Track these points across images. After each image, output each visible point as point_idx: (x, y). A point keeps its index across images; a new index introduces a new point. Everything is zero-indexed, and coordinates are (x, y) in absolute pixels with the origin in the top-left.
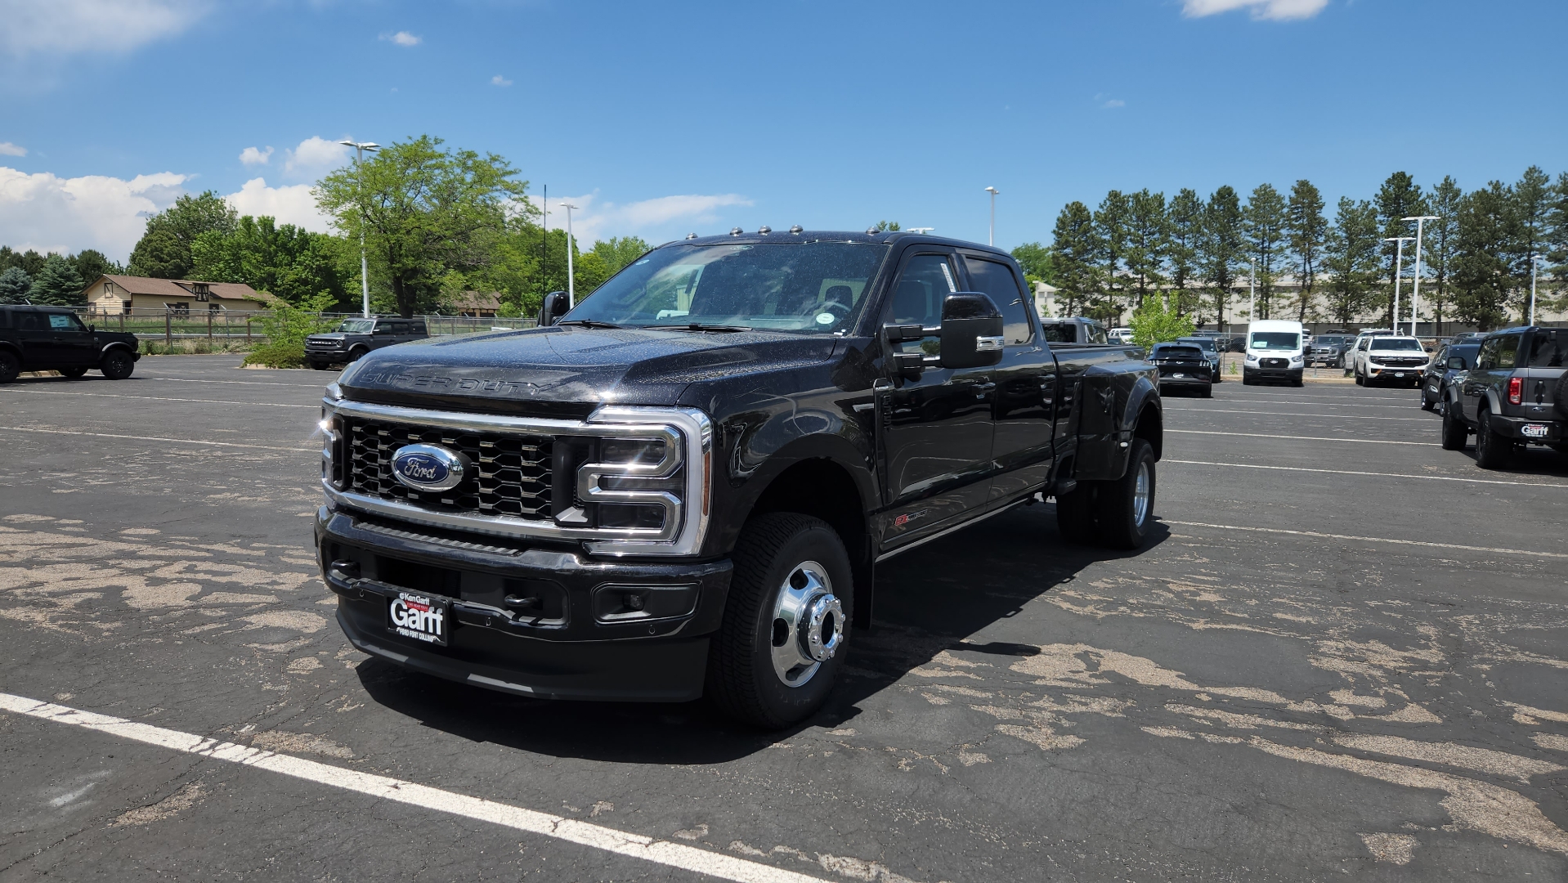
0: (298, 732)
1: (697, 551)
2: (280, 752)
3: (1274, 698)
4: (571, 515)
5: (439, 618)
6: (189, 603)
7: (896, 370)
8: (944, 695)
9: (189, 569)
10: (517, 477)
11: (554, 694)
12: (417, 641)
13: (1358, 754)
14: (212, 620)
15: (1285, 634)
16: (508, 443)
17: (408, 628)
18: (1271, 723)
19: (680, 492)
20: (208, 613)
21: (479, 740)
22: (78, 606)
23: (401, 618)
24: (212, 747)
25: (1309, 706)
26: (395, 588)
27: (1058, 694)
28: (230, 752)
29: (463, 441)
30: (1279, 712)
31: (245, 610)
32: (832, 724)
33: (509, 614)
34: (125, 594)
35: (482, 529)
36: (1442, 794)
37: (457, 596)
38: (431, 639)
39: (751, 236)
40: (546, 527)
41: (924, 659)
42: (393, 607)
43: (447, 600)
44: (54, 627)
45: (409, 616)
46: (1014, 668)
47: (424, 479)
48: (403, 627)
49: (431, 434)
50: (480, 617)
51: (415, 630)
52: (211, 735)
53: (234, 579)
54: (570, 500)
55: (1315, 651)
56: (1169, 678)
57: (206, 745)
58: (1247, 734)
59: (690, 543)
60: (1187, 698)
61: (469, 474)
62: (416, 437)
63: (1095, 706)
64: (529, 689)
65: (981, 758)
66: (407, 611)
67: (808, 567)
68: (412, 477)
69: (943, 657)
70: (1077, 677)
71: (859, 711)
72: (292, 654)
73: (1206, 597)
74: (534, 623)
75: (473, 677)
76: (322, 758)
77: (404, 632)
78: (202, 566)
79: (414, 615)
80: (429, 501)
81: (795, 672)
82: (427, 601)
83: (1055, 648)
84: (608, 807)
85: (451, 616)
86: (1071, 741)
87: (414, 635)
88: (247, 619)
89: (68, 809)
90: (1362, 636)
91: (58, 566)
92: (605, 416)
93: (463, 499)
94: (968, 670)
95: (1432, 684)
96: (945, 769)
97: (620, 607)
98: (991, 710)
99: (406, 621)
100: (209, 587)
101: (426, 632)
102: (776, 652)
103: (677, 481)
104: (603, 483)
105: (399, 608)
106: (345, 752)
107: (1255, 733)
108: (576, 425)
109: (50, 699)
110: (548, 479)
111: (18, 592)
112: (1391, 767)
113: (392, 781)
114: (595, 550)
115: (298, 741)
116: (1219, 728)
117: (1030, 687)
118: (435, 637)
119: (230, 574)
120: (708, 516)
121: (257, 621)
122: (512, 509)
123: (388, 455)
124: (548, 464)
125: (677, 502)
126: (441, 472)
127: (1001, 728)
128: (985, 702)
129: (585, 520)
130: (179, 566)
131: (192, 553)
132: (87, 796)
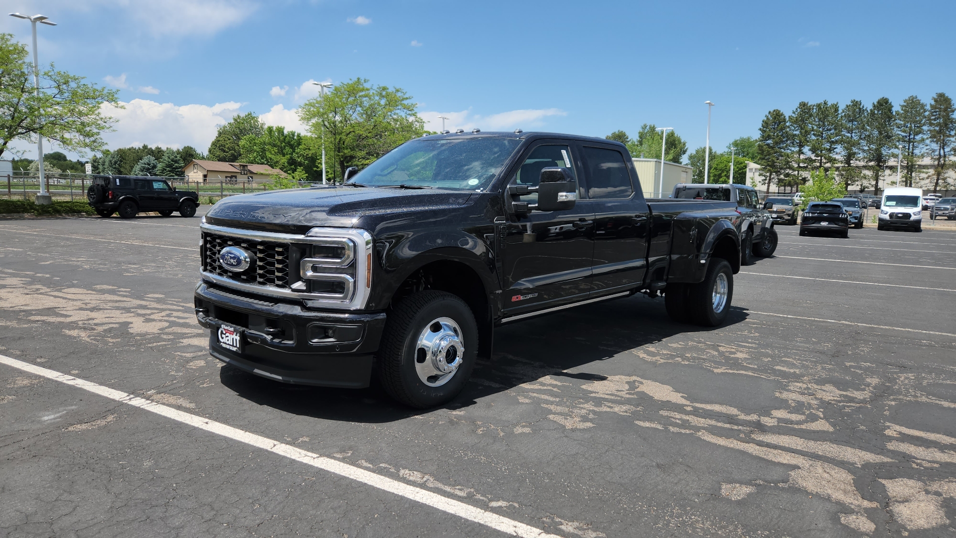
0: (174, 395)
1: (363, 308)
2: (161, 404)
3: (733, 411)
4: (299, 285)
5: (238, 338)
6: (159, 332)
7: (513, 212)
8: (531, 398)
9: (168, 316)
10: (273, 264)
11: (292, 380)
12: (229, 350)
13: (760, 444)
14: (165, 340)
15: (772, 378)
16: (270, 246)
17: (226, 343)
18: (719, 424)
19: (354, 275)
20: (165, 337)
21: (261, 404)
22: (105, 331)
23: (222, 338)
24: (130, 399)
25: (754, 417)
26: (220, 322)
27: (599, 401)
28: (138, 402)
29: (251, 245)
30: (731, 419)
31: (184, 336)
32: (454, 408)
33: (269, 338)
34: (131, 326)
35: (260, 292)
36: (796, 467)
37: (247, 327)
38: (234, 349)
39: (467, 134)
40: (286, 292)
41: (532, 378)
42: (220, 332)
43: (242, 329)
44: (88, 340)
45: (226, 337)
46: (584, 387)
47: (232, 265)
48: (224, 343)
49: (237, 242)
50: (255, 338)
51: (228, 344)
52: (133, 393)
53: (187, 321)
54: (299, 278)
55: (784, 388)
56: (677, 398)
57: (128, 398)
58: (698, 429)
59: (359, 303)
60: (679, 408)
61: (253, 262)
62: (229, 243)
63: (617, 409)
64: (280, 378)
65: (527, 430)
66: (225, 334)
67: (444, 321)
68: (227, 264)
69: (547, 379)
70: (619, 393)
71: (475, 403)
72: (194, 358)
73: (739, 355)
74: (280, 342)
75: (256, 371)
76: (179, 408)
77: (224, 345)
78: (175, 314)
79: (228, 336)
80: (236, 276)
81: (433, 378)
82: (232, 329)
83: (617, 378)
84: (307, 439)
85: (244, 337)
86: (589, 425)
87: (228, 347)
88: (181, 340)
89: (49, 422)
90: (821, 382)
91: (106, 311)
92: (316, 233)
93: (249, 275)
94: (555, 386)
95: (847, 410)
96: (502, 434)
97: (324, 335)
98: (552, 407)
99: (225, 340)
100: (173, 324)
101: (233, 346)
102: (418, 366)
103: (352, 268)
104: (315, 269)
105: (222, 333)
106: (192, 406)
107: (704, 428)
108: (301, 237)
109: (68, 373)
110: (287, 266)
111: (80, 323)
112: (776, 452)
113: (207, 420)
114: (310, 304)
115: (172, 400)
116: (685, 424)
117: (587, 397)
118: (236, 348)
119: (187, 318)
120: (370, 289)
121: (186, 342)
122: (271, 281)
123: (219, 251)
124: (287, 258)
125: (352, 280)
126: (239, 262)
127: (551, 417)
128: (552, 403)
129: (305, 288)
130: (164, 314)
131: (175, 307)
132: (60, 417)
